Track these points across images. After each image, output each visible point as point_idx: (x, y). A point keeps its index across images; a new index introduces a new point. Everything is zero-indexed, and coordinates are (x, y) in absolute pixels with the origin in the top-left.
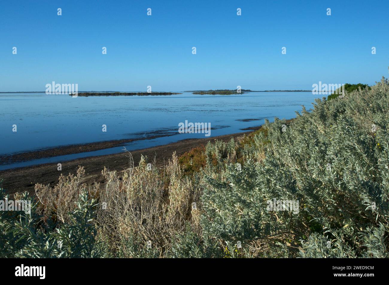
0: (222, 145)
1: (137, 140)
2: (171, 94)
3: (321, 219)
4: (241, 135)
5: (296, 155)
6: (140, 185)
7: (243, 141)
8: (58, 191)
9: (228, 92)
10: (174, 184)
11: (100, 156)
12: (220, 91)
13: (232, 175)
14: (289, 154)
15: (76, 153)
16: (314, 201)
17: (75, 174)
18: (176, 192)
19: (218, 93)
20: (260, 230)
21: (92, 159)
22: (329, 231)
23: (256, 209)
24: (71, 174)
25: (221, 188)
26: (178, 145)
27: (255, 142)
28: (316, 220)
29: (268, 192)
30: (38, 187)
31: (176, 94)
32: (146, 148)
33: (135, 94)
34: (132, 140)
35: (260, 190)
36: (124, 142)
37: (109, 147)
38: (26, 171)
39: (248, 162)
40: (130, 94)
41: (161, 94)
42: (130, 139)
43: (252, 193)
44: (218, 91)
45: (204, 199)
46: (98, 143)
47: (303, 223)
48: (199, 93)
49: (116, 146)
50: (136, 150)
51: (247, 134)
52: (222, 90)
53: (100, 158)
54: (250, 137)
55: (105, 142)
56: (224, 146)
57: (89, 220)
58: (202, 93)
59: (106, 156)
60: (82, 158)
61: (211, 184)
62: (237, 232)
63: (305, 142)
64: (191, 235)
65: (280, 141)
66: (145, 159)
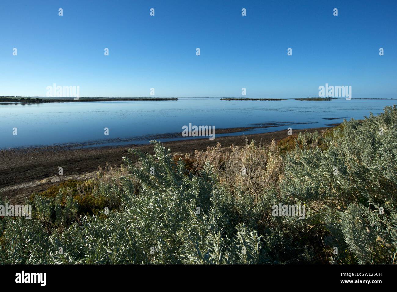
0: (309, 135)
1: (256, 128)
2: (280, 100)
3: (367, 195)
4: (324, 129)
5: (354, 148)
6: (250, 157)
7: (325, 133)
8: (206, 155)
9: (320, 99)
10: (270, 158)
11: (233, 136)
12: (314, 98)
13: (304, 158)
14: (348, 147)
15: (220, 133)
16: (362, 181)
17: (216, 147)
18: (271, 164)
19: (313, 100)
20: (318, 195)
21: (229, 138)
22: (372, 204)
23: (316, 182)
24: (214, 147)
25: (297, 165)
26: (281, 133)
27: (334, 134)
28: (362, 194)
29: (328, 171)
30: (196, 152)
31: (284, 100)
32: (261, 134)
33: (258, 99)
34: (253, 128)
35: (323, 169)
36: (248, 129)
37: (239, 132)
38: (193, 142)
39: (317, 150)
40: (255, 100)
41: (274, 100)
42: (252, 127)
43: (316, 170)
44: (313, 98)
45: (286, 170)
46: (233, 129)
47: (353, 195)
48: (299, 100)
49: (243, 131)
50: (255, 134)
51: (329, 128)
52: (316, 98)
53: (233, 138)
54: (331, 131)
55: (237, 128)
56: (311, 136)
57: (209, 176)
58: (302, 99)
59: (237, 136)
60: (223, 137)
61: (291, 161)
62: (302, 194)
63: (363, 140)
64: (272, 191)
65: (350, 136)
66: (254, 142)
